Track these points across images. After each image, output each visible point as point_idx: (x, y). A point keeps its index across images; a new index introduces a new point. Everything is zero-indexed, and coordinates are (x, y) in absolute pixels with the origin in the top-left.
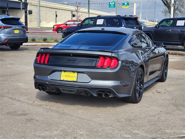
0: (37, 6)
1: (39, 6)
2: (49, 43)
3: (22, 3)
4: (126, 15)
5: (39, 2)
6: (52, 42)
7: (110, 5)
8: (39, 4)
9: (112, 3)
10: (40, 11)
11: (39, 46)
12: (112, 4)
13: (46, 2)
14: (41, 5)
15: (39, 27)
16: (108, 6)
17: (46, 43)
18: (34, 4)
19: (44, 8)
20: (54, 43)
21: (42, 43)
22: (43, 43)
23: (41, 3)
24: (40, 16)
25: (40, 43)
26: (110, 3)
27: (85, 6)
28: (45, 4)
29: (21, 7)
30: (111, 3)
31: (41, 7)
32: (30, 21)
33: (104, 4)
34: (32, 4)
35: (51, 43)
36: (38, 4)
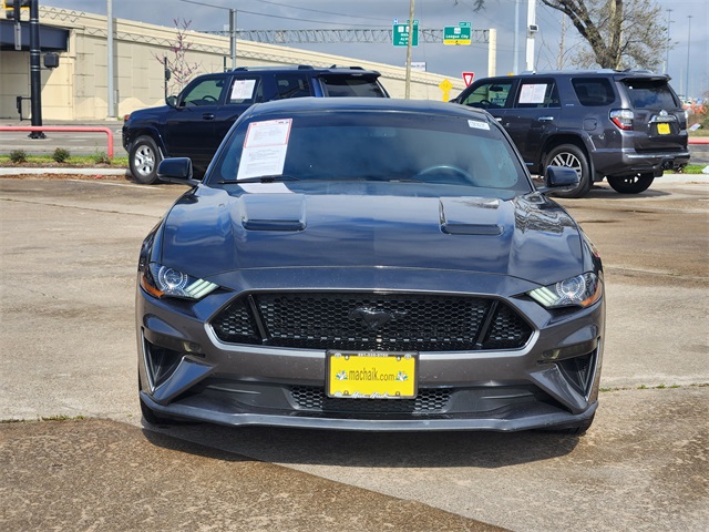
0: (105, 38)
1: (114, 39)
2: (74, 167)
3: (19, 27)
4: (334, 67)
5: (115, 23)
6: (88, 166)
7: (397, 36)
8: (115, 32)
9: (405, 26)
10: (115, 56)
11: (34, 178)
12: (405, 32)
13: (140, 24)
14: (119, 36)
15: (113, 119)
16: (388, 39)
17: (64, 167)
18: (92, 31)
19: (133, 45)
20: (92, 167)
21: (48, 167)
22: (53, 167)
23: (120, 28)
24: (115, 77)
25: (43, 167)
26: (396, 27)
27: (304, 39)
28: (139, 32)
29: (18, 42)
30: (401, 29)
31: (119, 44)
32: (80, 94)
33: (377, 33)
34: (86, 32)
35: (82, 167)
36: (111, 30)
